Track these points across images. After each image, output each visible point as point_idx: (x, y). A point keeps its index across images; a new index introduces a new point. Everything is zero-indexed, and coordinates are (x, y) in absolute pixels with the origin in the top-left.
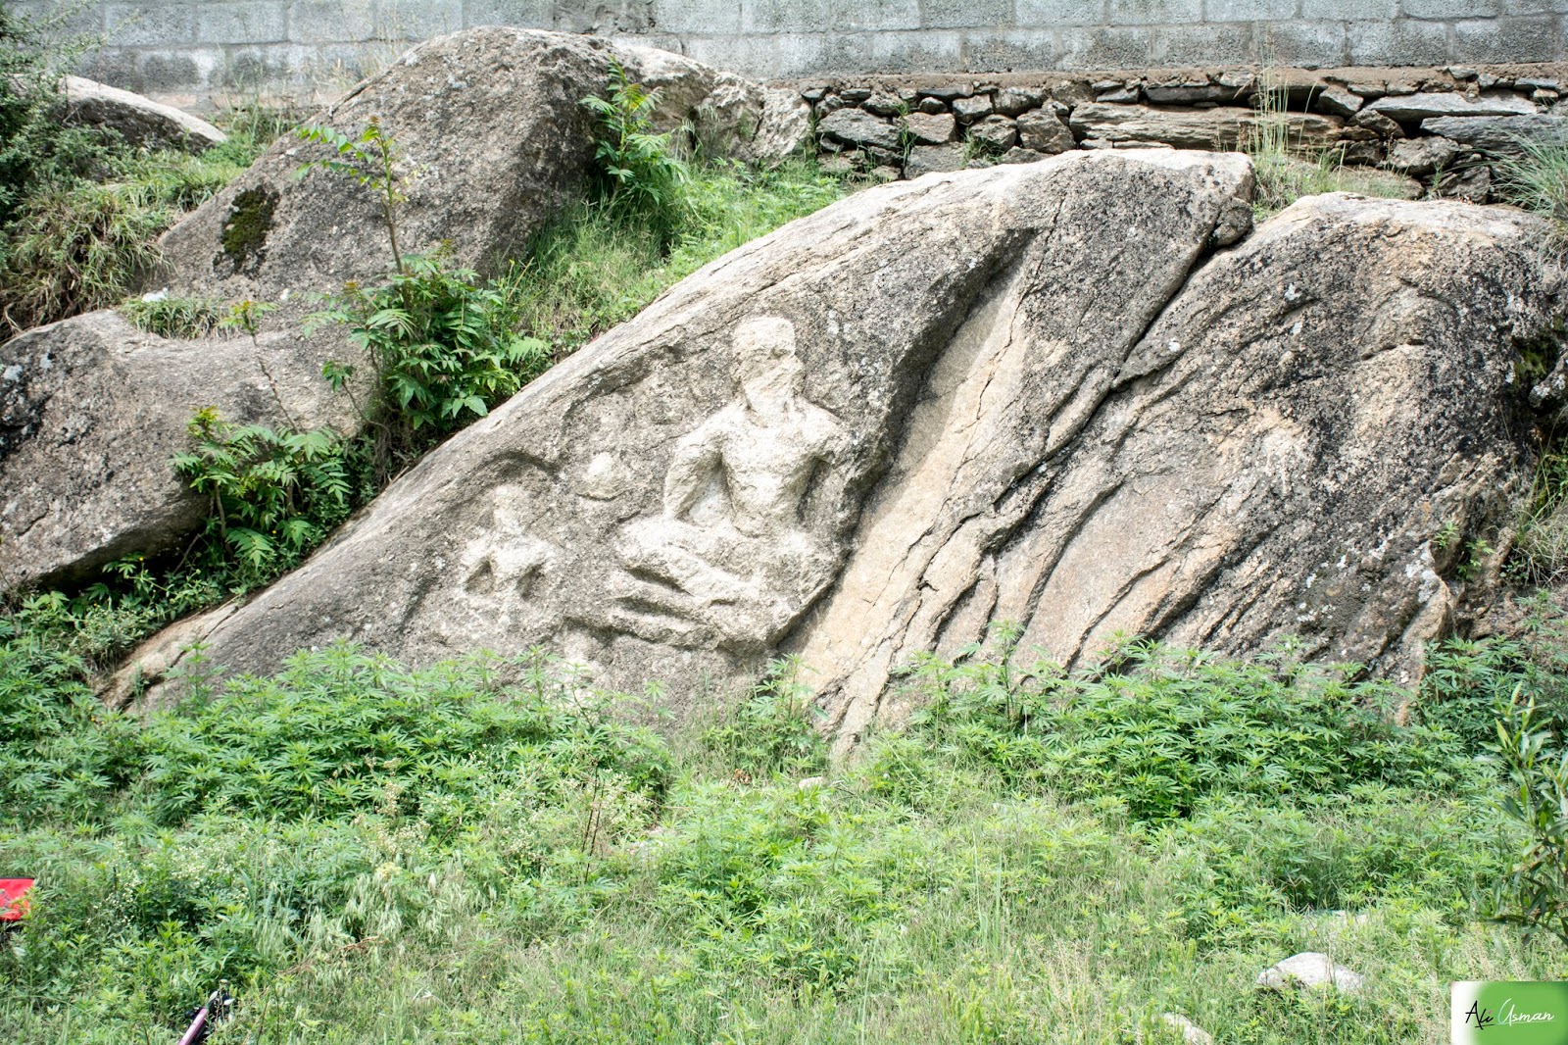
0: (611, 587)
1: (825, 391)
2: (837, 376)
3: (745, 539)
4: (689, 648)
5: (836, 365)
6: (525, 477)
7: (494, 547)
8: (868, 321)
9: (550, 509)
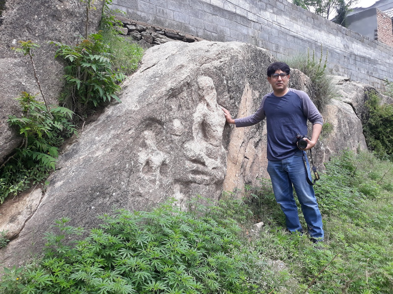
0: (187, 167)
1: (223, 101)
2: (227, 97)
3: (215, 147)
4: (208, 185)
5: (226, 93)
6: (153, 128)
7: (150, 155)
8: (235, 81)
9: (163, 140)
